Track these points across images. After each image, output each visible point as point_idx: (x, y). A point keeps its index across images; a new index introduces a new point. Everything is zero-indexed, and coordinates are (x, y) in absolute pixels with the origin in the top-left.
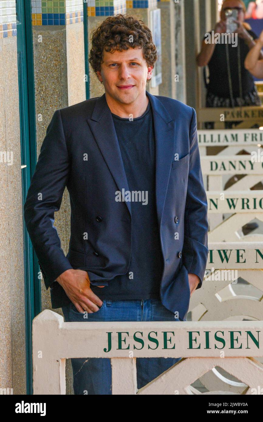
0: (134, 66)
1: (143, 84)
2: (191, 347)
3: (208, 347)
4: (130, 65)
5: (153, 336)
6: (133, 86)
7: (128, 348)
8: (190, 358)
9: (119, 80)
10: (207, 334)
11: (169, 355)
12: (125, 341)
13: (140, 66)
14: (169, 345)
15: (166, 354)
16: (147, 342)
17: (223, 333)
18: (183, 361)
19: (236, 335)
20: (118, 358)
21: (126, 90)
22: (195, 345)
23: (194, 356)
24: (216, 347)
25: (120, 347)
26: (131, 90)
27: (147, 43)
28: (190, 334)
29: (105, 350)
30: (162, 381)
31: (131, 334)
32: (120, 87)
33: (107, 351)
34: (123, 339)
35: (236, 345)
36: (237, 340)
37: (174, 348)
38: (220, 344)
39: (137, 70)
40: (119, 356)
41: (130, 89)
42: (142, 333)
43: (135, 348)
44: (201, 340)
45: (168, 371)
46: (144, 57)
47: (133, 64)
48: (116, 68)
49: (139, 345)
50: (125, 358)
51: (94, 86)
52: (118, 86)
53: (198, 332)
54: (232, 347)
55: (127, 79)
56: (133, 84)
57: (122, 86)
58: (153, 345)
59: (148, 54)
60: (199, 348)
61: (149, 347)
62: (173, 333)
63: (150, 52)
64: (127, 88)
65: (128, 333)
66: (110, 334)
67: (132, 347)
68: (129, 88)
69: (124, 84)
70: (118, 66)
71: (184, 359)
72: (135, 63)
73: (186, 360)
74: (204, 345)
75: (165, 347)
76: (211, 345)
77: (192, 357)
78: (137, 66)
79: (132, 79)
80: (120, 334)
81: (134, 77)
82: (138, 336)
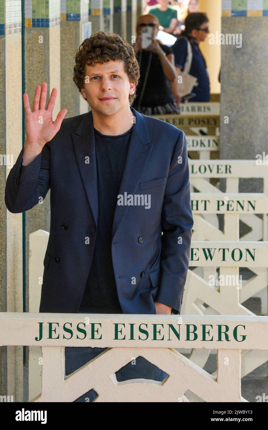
0: (115, 79)
1: (124, 97)
2: (116, 338)
3: (132, 338)
4: (111, 78)
5: (81, 326)
6: (115, 98)
7: (58, 338)
8: (115, 348)
9: (101, 92)
10: (132, 326)
11: (96, 345)
12: (55, 331)
13: (121, 80)
14: (96, 336)
15: (93, 344)
16: (76, 332)
17: (147, 325)
18: (108, 351)
19: (158, 328)
20: (48, 346)
21: (108, 101)
22: (120, 336)
23: (119, 347)
24: (140, 338)
25: (50, 337)
26: (113, 102)
27: (128, 57)
28: (116, 325)
29: (36, 339)
30: (89, 369)
31: (61, 325)
32: (101, 100)
33: (38, 340)
34: (53, 329)
35: (159, 337)
36: (159, 332)
37: (101, 338)
38: (143, 336)
39: (118, 83)
40: (49, 345)
41: (111, 101)
42: (71, 324)
43: (64, 337)
44: (126, 331)
45: (94, 360)
46: (125, 71)
47: (114, 76)
48: (98, 81)
49: (68, 335)
50: (55, 346)
51: (29, 92)
52: (100, 98)
53: (124, 324)
54: (155, 338)
55: (108, 91)
56: (115, 97)
57: (103, 98)
58: (81, 335)
59: (129, 67)
60: (124, 339)
61: (78, 337)
62: (100, 324)
63: (131, 66)
64: (109, 100)
65: (58, 324)
66: (41, 324)
67: (61, 337)
68: (110, 99)
69: (106, 96)
70: (100, 79)
71: (110, 349)
72: (116, 76)
73: (112, 349)
74: (128, 336)
75: (93, 337)
76: (136, 336)
77: (118, 347)
78: (118, 78)
79: (113, 91)
80: (50, 325)
81: (115, 90)
82: (68, 326)
